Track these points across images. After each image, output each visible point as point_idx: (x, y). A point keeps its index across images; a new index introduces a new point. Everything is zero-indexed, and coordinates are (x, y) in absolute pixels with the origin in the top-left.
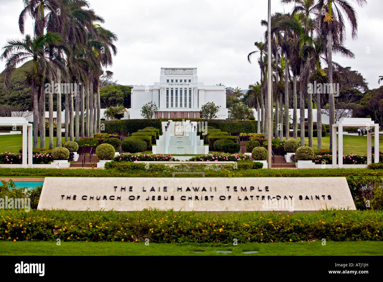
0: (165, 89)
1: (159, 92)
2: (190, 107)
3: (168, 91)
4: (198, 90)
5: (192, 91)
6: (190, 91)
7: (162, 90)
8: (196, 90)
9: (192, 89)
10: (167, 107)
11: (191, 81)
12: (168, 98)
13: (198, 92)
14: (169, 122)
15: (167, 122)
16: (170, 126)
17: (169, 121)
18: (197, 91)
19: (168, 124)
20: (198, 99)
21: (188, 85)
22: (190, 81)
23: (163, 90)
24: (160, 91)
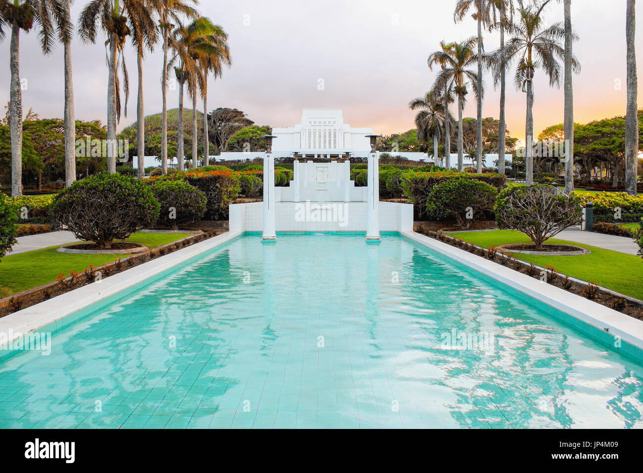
0: (307, 130)
2: (335, 147)
3: (310, 133)
5: (337, 132)
6: (335, 134)
7: (303, 132)
8: (341, 132)
9: (337, 130)
10: (310, 147)
11: (336, 123)
12: (309, 140)
13: (344, 135)
18: (343, 133)
20: (344, 142)
22: (334, 122)
24: (302, 134)
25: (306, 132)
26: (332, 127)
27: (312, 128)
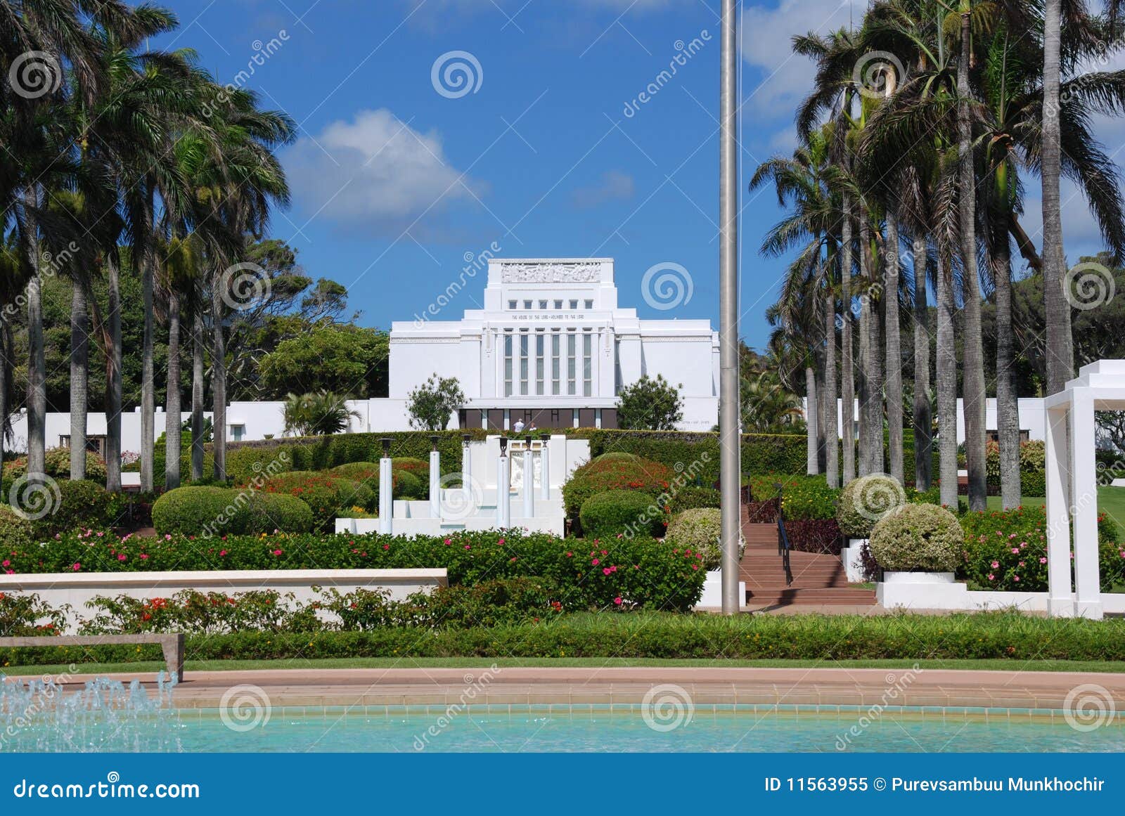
0: (501, 332)
1: (480, 342)
2: (587, 392)
3: (508, 340)
4: (617, 336)
5: (594, 338)
6: (587, 337)
7: (488, 337)
8: (608, 336)
9: (595, 330)
10: (508, 392)
11: (594, 304)
12: (508, 363)
13: (617, 343)
18: (612, 338)
20: (618, 366)
21: (581, 317)
22: (589, 304)
23: (493, 337)
24: (484, 339)
25: (496, 335)
26: (581, 320)
27: (517, 323)
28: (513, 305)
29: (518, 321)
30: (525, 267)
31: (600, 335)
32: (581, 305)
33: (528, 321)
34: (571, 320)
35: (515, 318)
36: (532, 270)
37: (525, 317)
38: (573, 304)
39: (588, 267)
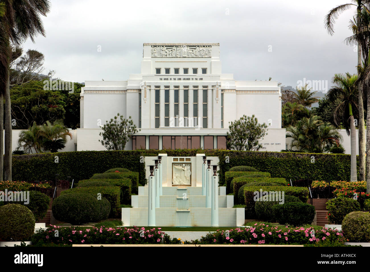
0: (153, 88)
1: (140, 94)
2: (205, 125)
3: (158, 93)
4: (222, 90)
5: (210, 93)
6: (205, 92)
7: (145, 91)
8: (217, 91)
9: (210, 88)
10: (157, 125)
11: (208, 71)
13: (222, 94)
14: (160, 157)
15: (156, 158)
16: (161, 166)
17: (160, 155)
18: (220, 92)
19: (156, 161)
20: (222, 109)
21: (201, 79)
22: (204, 71)
23: (148, 91)
24: (143, 92)
25: (150, 90)
26: (201, 81)
27: (163, 83)
28: (158, 71)
29: (163, 81)
30: (166, 48)
31: (212, 90)
32: (200, 71)
33: (169, 81)
34: (194, 81)
35: (161, 79)
36: (170, 50)
37: (167, 79)
38: (195, 71)
39: (204, 48)
